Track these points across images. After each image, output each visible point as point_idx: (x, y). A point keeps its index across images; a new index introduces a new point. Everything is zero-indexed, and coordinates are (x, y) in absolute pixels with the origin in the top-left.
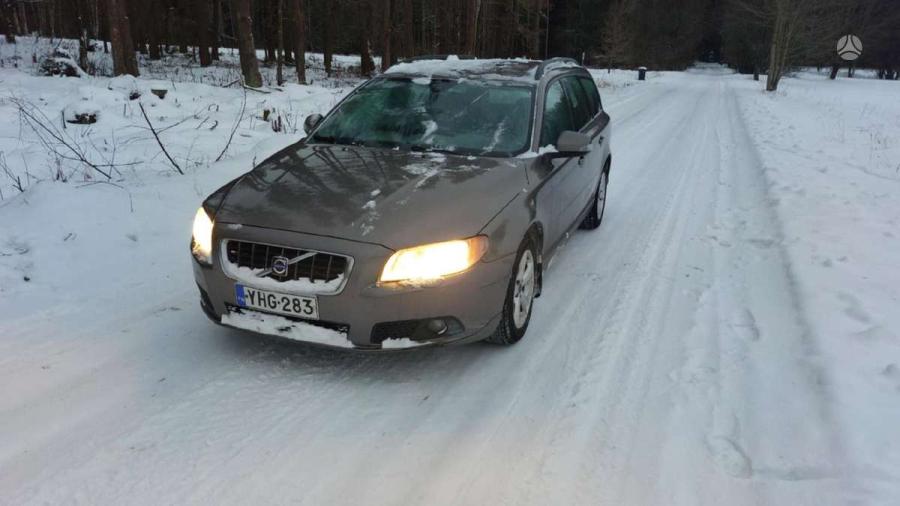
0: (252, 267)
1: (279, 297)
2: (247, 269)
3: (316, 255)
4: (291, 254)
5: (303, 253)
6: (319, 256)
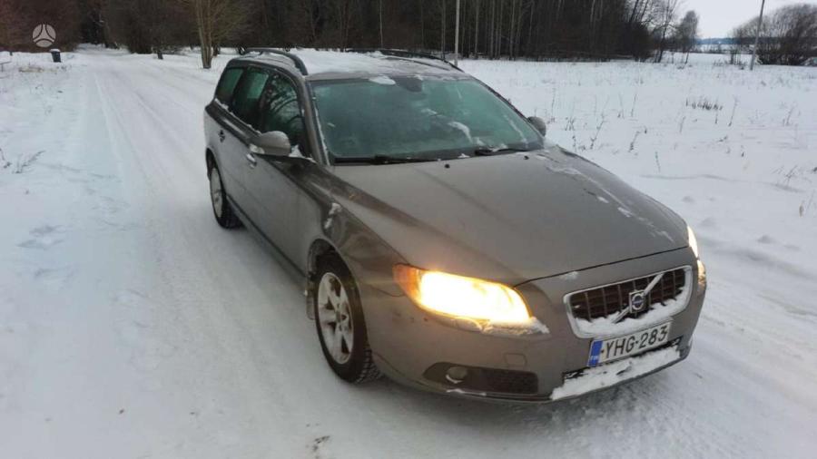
0: (604, 315)
1: (638, 336)
2: (601, 320)
3: (664, 277)
4: (642, 283)
5: (652, 278)
6: (667, 275)
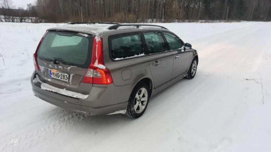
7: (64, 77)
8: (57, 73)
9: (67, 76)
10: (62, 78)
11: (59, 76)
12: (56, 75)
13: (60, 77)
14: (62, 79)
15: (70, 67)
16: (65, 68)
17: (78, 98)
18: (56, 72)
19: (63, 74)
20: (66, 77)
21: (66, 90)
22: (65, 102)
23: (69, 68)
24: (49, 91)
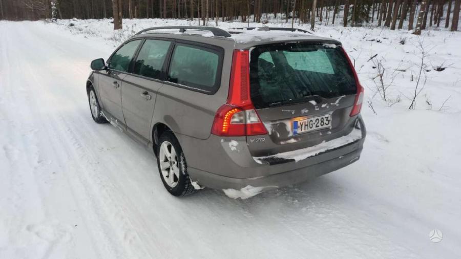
7: (322, 122)
8: (309, 120)
9: (327, 118)
10: (319, 124)
11: (312, 124)
12: (307, 125)
13: (314, 126)
14: (318, 126)
15: (339, 99)
16: (331, 104)
17: (355, 140)
18: (306, 121)
19: (320, 118)
20: (327, 120)
21: (326, 141)
22: (340, 157)
23: (337, 101)
24: (316, 155)
